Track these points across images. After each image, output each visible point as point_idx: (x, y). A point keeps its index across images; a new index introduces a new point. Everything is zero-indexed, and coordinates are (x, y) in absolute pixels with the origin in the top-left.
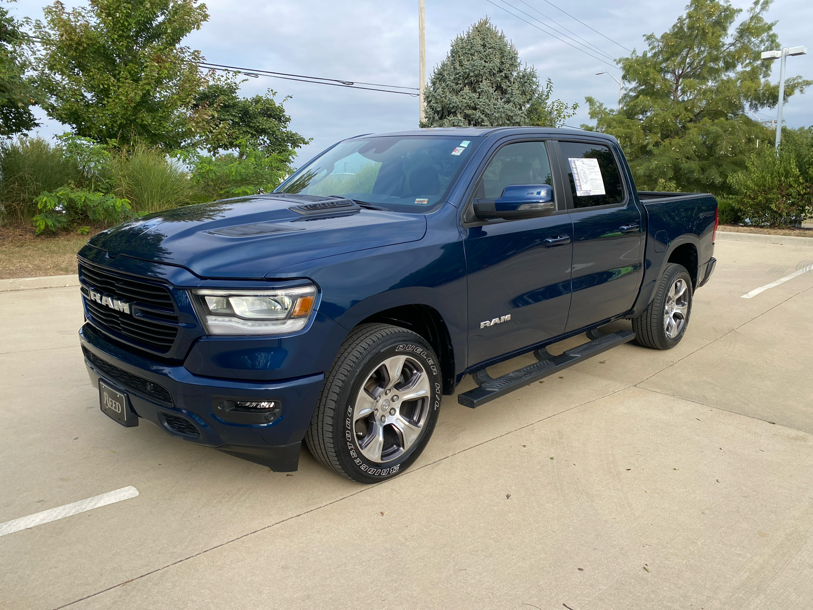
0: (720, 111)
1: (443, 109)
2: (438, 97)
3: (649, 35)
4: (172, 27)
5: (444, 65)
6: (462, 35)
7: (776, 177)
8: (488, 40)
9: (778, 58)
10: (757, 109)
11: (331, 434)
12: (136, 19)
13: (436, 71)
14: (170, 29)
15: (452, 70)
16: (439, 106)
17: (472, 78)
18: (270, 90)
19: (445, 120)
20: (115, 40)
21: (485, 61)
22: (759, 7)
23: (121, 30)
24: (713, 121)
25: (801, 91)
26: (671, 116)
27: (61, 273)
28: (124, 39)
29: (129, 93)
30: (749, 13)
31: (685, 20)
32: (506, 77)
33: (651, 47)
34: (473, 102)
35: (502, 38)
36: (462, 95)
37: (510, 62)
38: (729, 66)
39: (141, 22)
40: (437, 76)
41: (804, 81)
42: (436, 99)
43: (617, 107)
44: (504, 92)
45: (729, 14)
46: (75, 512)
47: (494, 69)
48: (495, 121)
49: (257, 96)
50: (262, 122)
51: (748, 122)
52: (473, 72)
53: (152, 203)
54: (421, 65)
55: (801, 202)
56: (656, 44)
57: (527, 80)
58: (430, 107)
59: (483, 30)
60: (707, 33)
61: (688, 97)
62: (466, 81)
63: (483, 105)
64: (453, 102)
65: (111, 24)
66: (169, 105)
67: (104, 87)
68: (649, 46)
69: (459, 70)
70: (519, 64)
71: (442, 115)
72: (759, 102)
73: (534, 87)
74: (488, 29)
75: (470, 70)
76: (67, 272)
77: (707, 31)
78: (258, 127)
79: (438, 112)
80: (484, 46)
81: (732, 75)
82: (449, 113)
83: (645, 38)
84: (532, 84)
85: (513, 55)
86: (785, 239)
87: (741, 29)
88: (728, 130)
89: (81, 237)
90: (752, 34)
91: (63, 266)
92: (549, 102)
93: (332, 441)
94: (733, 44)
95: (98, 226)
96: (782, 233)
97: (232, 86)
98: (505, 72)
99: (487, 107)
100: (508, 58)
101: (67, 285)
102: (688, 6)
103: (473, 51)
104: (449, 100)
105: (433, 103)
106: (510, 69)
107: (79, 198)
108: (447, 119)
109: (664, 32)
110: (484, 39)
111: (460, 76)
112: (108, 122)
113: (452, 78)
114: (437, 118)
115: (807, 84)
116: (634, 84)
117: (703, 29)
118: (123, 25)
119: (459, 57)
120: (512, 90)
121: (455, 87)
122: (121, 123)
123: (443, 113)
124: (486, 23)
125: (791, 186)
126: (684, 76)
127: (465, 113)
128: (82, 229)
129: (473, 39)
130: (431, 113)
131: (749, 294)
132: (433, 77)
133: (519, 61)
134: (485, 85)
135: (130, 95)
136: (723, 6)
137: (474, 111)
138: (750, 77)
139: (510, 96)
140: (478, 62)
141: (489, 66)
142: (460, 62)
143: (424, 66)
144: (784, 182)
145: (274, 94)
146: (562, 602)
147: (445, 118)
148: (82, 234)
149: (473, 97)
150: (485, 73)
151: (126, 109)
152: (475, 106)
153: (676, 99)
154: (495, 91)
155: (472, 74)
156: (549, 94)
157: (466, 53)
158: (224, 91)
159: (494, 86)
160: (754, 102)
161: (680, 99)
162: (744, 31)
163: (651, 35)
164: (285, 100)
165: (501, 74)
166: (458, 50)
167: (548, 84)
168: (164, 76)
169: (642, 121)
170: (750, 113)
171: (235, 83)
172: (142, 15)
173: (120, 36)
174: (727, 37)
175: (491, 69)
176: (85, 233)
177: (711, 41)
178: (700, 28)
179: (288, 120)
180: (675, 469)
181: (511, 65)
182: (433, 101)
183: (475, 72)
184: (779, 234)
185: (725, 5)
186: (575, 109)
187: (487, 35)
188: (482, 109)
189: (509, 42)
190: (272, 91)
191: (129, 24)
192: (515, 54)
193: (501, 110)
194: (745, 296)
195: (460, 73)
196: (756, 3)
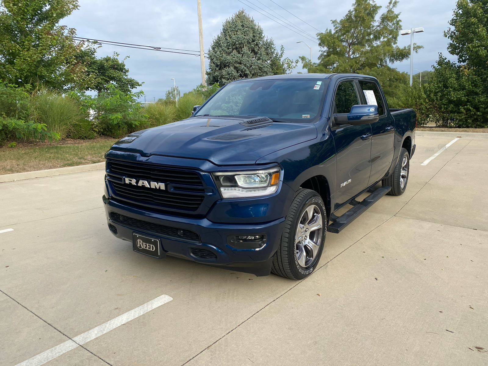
0: (374, 63)
1: (221, 64)
2: (218, 57)
3: (334, 20)
4: (56, 13)
5: (219, 37)
6: (229, 19)
7: (413, 99)
8: (245, 22)
9: (409, 34)
10: (393, 62)
11: (286, 252)
12: (33, 8)
13: (214, 41)
14: (55, 14)
15: (225, 40)
16: (219, 62)
17: (237, 45)
18: (115, 53)
19: (223, 70)
20: (19, 21)
21: (244, 35)
22: (392, 5)
23: (22, 14)
24: (371, 69)
25: (416, 52)
26: (348, 66)
27: (9, 172)
28: (24, 20)
29: (33, 55)
30: (387, 8)
31: (352, 12)
32: (257, 45)
33: (335, 27)
34: (239, 59)
35: (252, 21)
36: (232, 56)
37: (259, 36)
38: (377, 38)
39: (36, 9)
40: (215, 44)
41: (417, 46)
42: (217, 58)
43: (318, 62)
44: (256, 53)
45: (375, 9)
46: (143, 313)
47: (250, 40)
48: (252, 70)
49: (107, 57)
50: (112, 73)
51: (389, 69)
52: (238, 42)
53: (55, 126)
54: (200, 37)
55: (428, 112)
56: (338, 25)
57: (269, 46)
58: (213, 62)
59: (241, 16)
60: (365, 20)
61: (356, 56)
62: (234, 47)
63: (245, 61)
64: (228, 59)
65: (16, 11)
66: (58, 63)
67: (12, 51)
68: (334, 26)
69: (229, 40)
70: (264, 37)
71: (220, 67)
72: (395, 58)
73: (273, 50)
74: (244, 16)
75: (236, 40)
76: (12, 171)
77: (365, 18)
78: (111, 76)
79: (217, 66)
80: (243, 26)
81: (378, 43)
82: (225, 66)
83: (332, 22)
84: (271, 49)
85: (260, 32)
86: (424, 133)
87: (383, 18)
88: (379, 74)
89: (11, 149)
90: (389, 20)
91: (9, 167)
92: (282, 59)
93: (287, 256)
94: (379, 26)
95: (20, 142)
96: (421, 130)
97: (92, 51)
98: (256, 41)
99: (247, 62)
100: (257, 33)
101: (15, 180)
102: (353, 4)
103: (237, 29)
104: (224, 58)
105: (215, 60)
106: (259, 40)
107: (10, 124)
108: (224, 69)
109: (341, 19)
110: (242, 22)
111: (230, 44)
112: (18, 74)
113: (225, 45)
114: (217, 69)
115: (419, 48)
116: (325, 49)
117: (363, 17)
118: (24, 11)
119: (228, 32)
120: (261, 52)
121: (227, 50)
122: (27, 75)
123: (221, 66)
124: (243, 12)
125: (421, 104)
126: (353, 44)
127: (235, 66)
128: (11, 144)
129: (236, 22)
130: (214, 66)
131: (424, 163)
132: (213, 45)
133: (263, 35)
134: (245, 49)
135: (34, 57)
136: (372, 5)
137: (240, 65)
138: (387, 44)
139: (260, 56)
140: (241, 36)
141: (247, 38)
142: (229, 35)
143: (202, 38)
144: (418, 102)
145: (118, 55)
146: (445, 328)
147: (222, 69)
148: (12, 147)
149: (239, 56)
150: (245, 42)
151: (30, 66)
152: (241, 62)
153: (349, 57)
154: (251, 53)
155: (237, 43)
156: (283, 54)
157: (232, 30)
158: (86, 54)
159: (250, 50)
160: (391, 58)
161: (352, 57)
162: (384, 19)
163: (335, 21)
164: (125, 59)
165: (254, 43)
166: (228, 28)
167: (281, 49)
168: (54, 44)
169: (331, 70)
170: (390, 65)
171: (94, 49)
172: (37, 5)
173: (22, 18)
174: (376, 22)
175: (248, 40)
176: (13, 146)
177: (367, 24)
178: (362, 17)
179: (127, 71)
180: (448, 257)
181: (259, 37)
182: (215, 59)
183: (239, 42)
184: (419, 131)
185: (373, 4)
186: (296, 63)
187: (244, 19)
188: (244, 63)
189: (257, 24)
190: (117, 53)
191: (28, 11)
192: (262, 31)
193: (256, 64)
194: (422, 164)
195: (230, 42)
196: (390, 3)
